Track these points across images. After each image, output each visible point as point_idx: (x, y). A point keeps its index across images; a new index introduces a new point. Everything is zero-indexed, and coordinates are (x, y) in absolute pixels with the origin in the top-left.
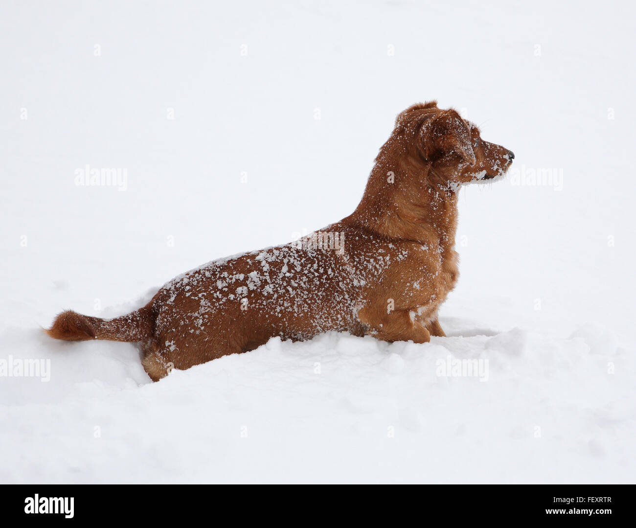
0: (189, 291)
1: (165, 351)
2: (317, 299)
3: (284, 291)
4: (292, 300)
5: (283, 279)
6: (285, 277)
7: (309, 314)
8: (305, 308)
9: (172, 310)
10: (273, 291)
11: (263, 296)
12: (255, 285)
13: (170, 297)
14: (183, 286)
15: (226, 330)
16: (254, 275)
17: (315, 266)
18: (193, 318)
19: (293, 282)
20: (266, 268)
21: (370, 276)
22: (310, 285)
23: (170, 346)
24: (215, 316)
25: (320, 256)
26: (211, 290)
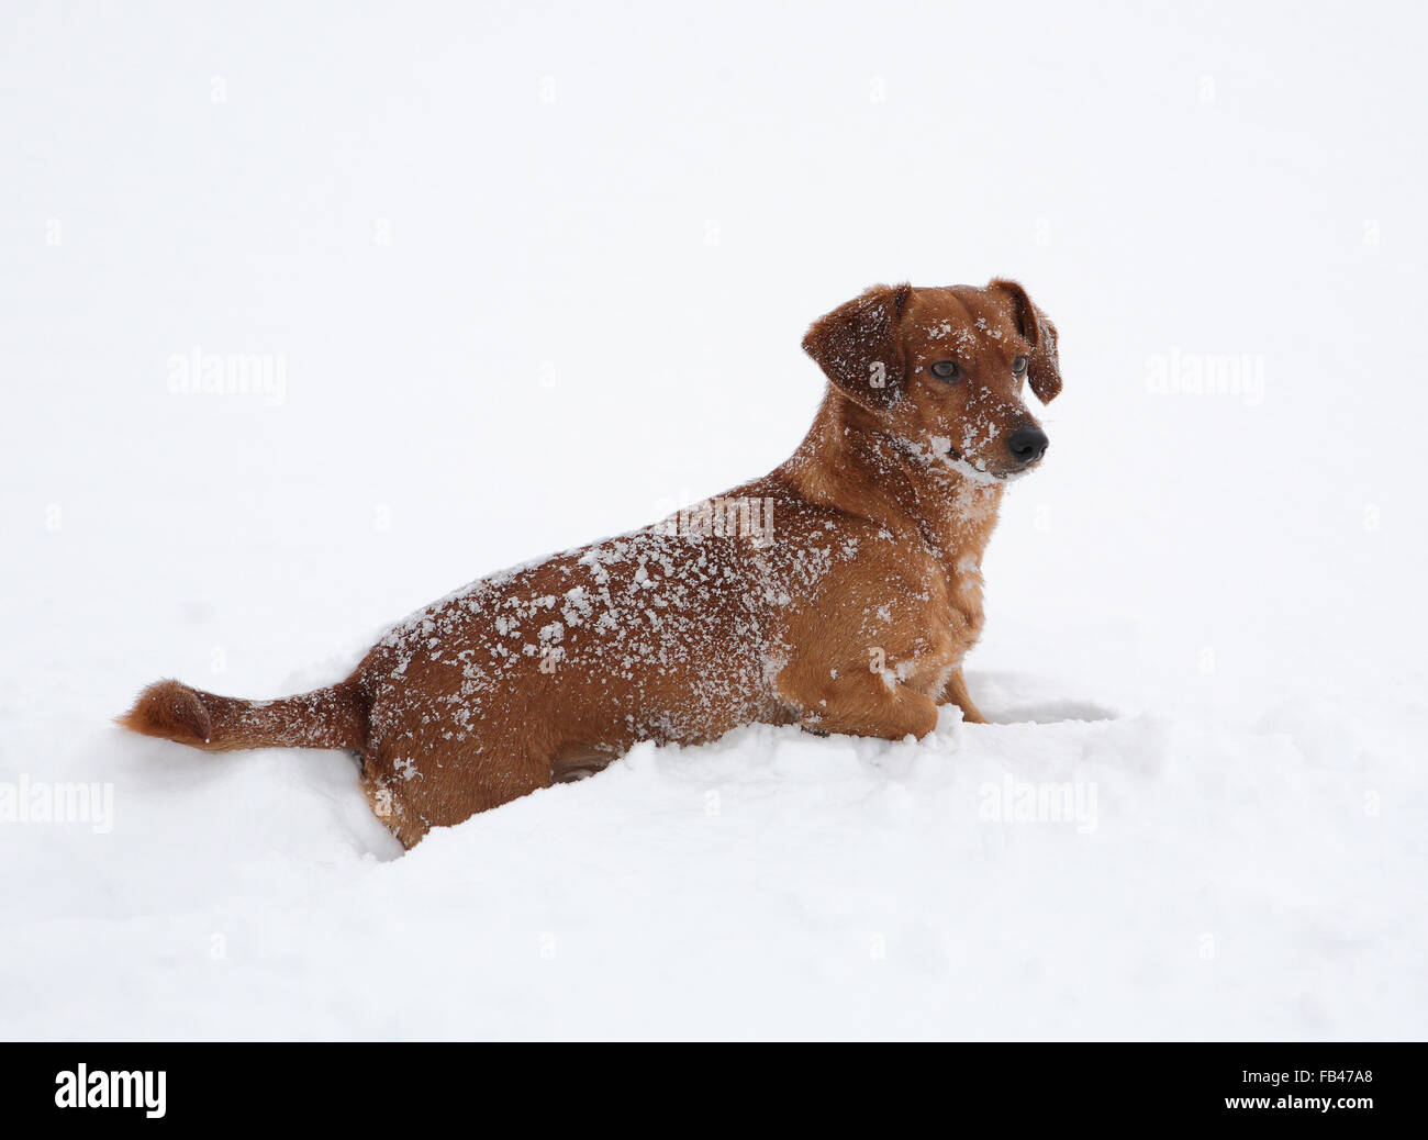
0: (436, 649)
1: (395, 780)
2: (704, 632)
3: (639, 621)
4: (655, 640)
5: (638, 595)
6: (641, 590)
7: (688, 667)
8: (680, 655)
9: (402, 693)
10: (618, 624)
11: (597, 636)
12: (581, 617)
13: (396, 663)
14: (424, 638)
15: (519, 724)
16: (576, 594)
17: (702, 561)
18: (449, 706)
19: (657, 598)
20: (602, 577)
21: (797, 587)
22: (691, 603)
23: (404, 768)
24: (495, 699)
25: (710, 543)
26: (485, 642)
